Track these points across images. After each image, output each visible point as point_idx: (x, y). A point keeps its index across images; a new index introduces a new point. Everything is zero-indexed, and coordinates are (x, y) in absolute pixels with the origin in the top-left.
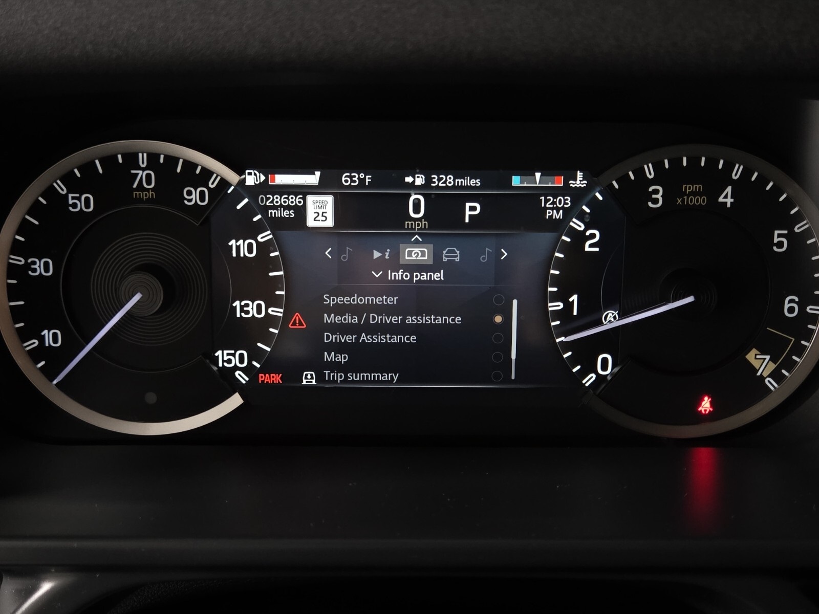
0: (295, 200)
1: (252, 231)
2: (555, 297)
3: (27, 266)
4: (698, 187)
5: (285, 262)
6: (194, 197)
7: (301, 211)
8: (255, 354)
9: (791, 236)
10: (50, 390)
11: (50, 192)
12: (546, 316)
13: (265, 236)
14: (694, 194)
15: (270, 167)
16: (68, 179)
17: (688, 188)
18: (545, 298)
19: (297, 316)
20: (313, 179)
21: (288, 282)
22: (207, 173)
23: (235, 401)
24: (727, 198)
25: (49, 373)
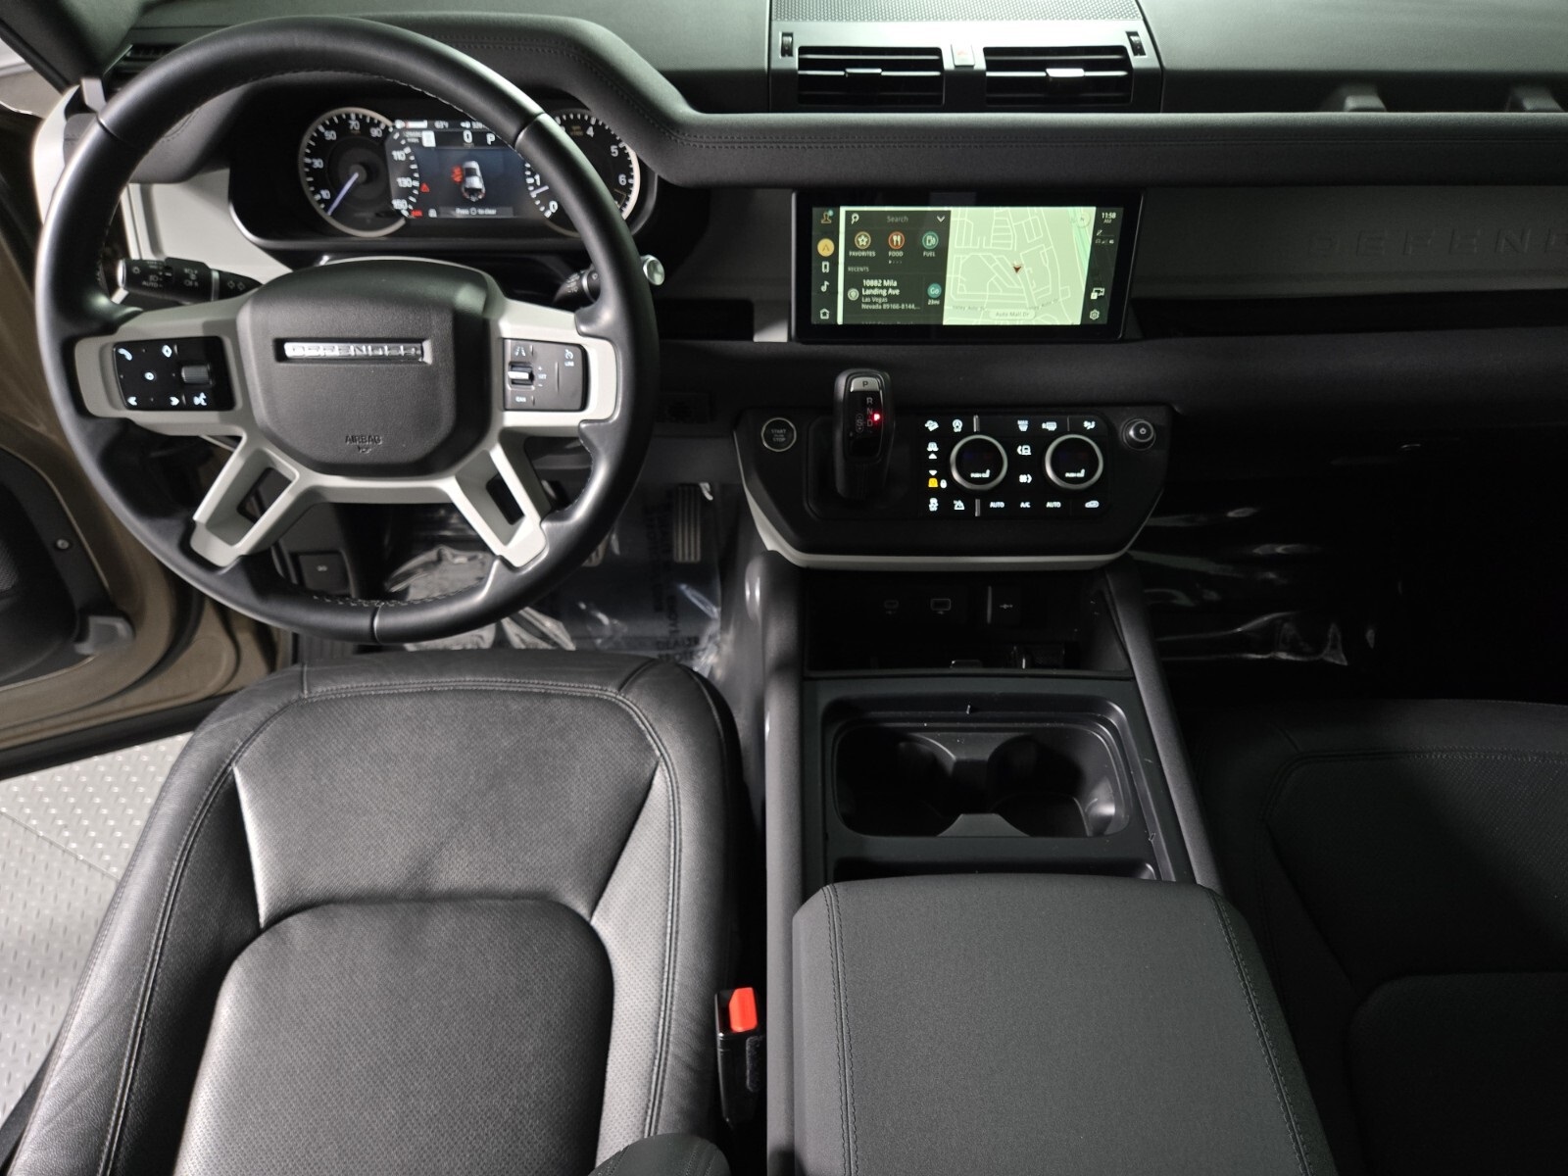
0: (417, 134)
1: (401, 148)
2: (529, 176)
3: (312, 163)
4: (578, 127)
5: (416, 162)
6: (375, 132)
7: (420, 139)
8: (409, 202)
9: (619, 149)
10: (327, 216)
11: (317, 131)
12: (527, 185)
13: (408, 150)
14: (577, 130)
15: (406, 118)
16: (324, 125)
17: (575, 128)
18: (526, 177)
19: (425, 186)
20: (424, 124)
21: (419, 170)
22: (379, 122)
23: (401, 223)
24: (590, 132)
25: (326, 209)
